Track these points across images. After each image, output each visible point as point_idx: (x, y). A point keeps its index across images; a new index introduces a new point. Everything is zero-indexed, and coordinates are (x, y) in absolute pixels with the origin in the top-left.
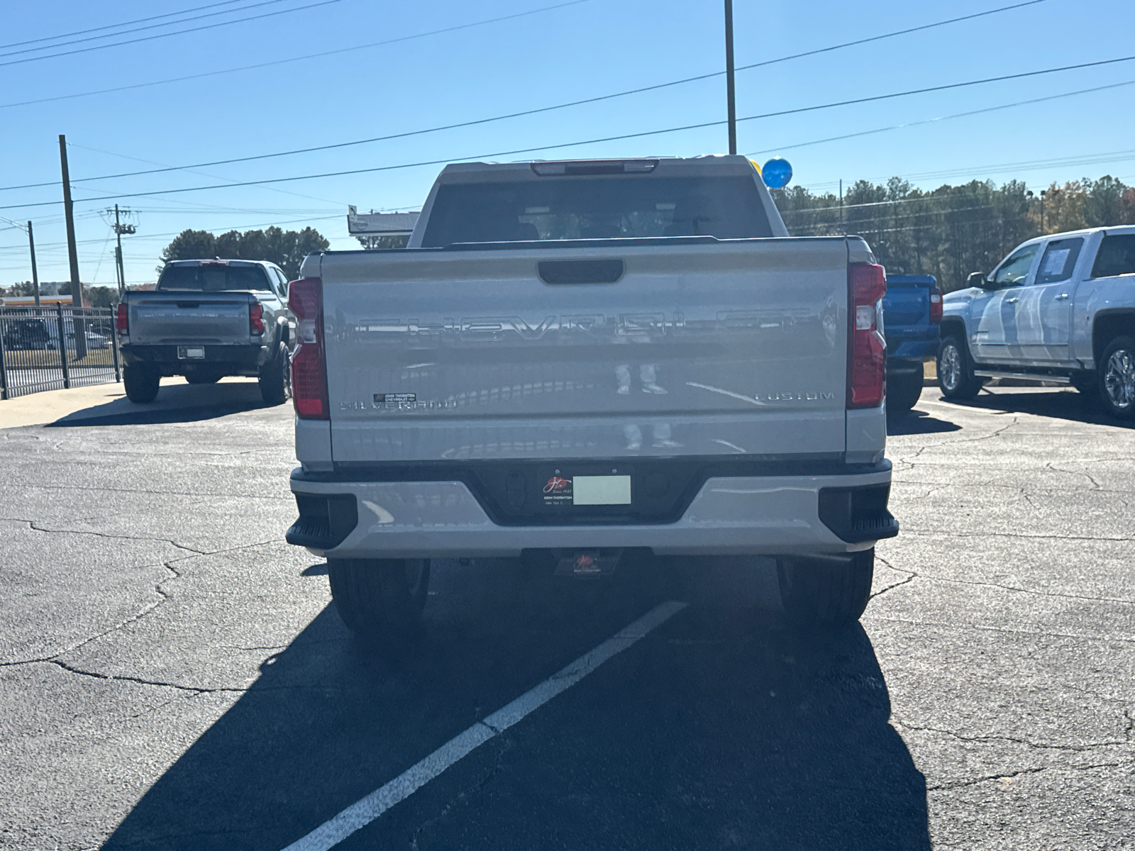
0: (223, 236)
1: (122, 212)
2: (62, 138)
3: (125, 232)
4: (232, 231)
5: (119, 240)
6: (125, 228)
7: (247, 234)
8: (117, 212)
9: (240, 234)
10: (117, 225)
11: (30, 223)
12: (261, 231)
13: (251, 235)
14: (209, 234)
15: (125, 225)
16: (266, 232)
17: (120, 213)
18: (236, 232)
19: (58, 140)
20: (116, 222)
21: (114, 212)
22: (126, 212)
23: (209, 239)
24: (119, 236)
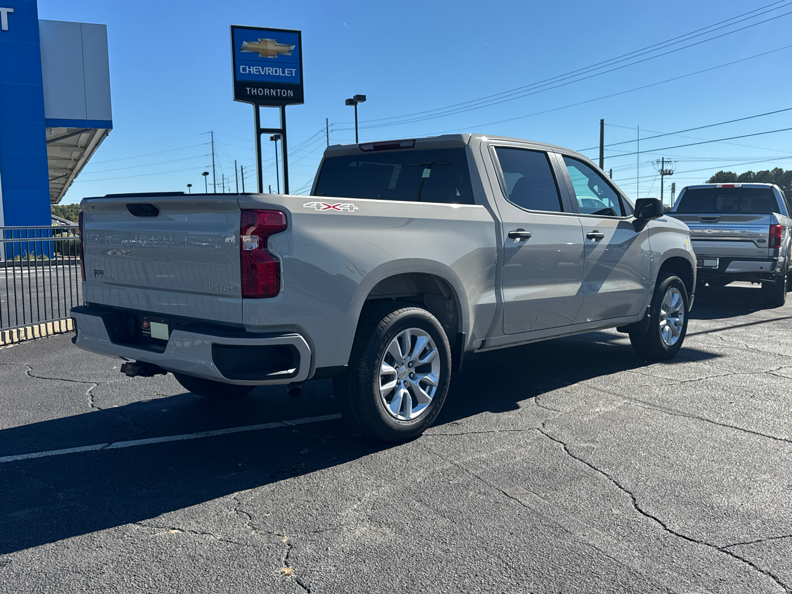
0: (742, 175)
1: (666, 162)
2: (602, 121)
3: (666, 174)
4: (749, 171)
5: (662, 179)
6: (667, 171)
7: (759, 173)
8: (663, 162)
9: (754, 173)
10: (662, 170)
11: (611, 170)
12: (768, 171)
13: (761, 174)
14: (733, 174)
15: (667, 170)
16: (772, 171)
17: (665, 163)
18: (751, 172)
19: (600, 123)
20: (661, 168)
21: (661, 162)
22: (668, 162)
23: (733, 177)
24: (662, 176)
